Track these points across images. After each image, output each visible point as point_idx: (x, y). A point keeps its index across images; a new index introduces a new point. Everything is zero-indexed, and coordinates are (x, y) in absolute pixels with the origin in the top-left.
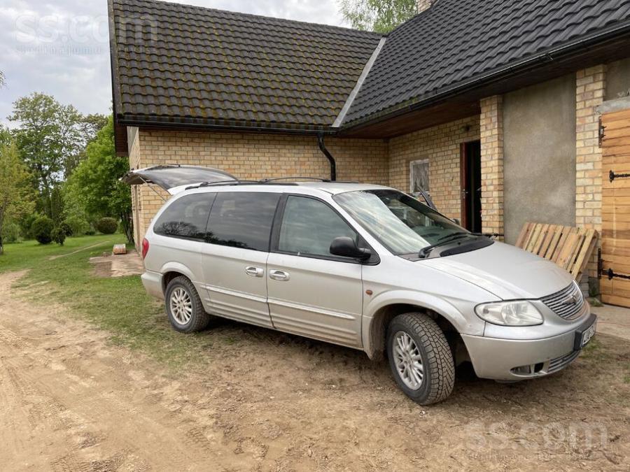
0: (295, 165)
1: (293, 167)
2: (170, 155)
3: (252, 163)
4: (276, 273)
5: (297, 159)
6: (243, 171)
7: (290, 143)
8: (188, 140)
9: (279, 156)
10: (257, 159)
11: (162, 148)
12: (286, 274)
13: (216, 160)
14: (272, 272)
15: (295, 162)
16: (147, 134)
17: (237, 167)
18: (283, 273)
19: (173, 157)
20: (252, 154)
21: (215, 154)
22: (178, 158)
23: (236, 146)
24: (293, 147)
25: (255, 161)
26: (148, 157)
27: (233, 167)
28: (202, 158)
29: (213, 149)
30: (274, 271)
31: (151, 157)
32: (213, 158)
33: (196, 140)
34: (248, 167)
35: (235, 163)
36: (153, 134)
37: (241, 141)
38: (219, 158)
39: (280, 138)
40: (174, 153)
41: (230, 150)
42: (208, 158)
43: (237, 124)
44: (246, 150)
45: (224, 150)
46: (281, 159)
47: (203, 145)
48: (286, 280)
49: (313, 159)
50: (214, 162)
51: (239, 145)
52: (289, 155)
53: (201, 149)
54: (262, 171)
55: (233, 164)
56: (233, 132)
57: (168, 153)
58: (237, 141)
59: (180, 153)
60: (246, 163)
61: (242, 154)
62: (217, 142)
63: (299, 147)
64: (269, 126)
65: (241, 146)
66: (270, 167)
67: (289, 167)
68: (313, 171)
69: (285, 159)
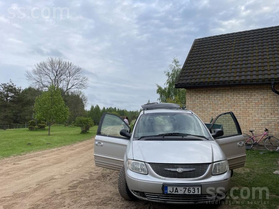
0: (261, 100)
1: (260, 101)
2: (197, 98)
3: (235, 100)
4: (98, 143)
5: (262, 97)
6: (230, 104)
7: (257, 89)
8: (205, 91)
9: (251, 96)
10: (238, 98)
11: (194, 95)
12: (102, 144)
13: (217, 99)
14: (97, 143)
15: (261, 99)
16: (189, 90)
17: (227, 102)
18: (101, 143)
19: (198, 99)
20: (235, 96)
21: (217, 97)
22: (200, 99)
23: (227, 92)
24: (260, 91)
25: (237, 99)
26: (189, 99)
27: (225, 102)
28: (211, 98)
29: (216, 95)
30: (97, 142)
31: (190, 99)
32: (216, 98)
33: (208, 91)
34: (233, 102)
35: (226, 100)
36: (191, 90)
37: (230, 90)
38: (218, 98)
39: (252, 87)
40: (199, 97)
41: (224, 94)
42: (213, 98)
43: (223, 83)
44: (232, 94)
45: (221, 94)
46: (252, 97)
47: (211, 93)
48: (102, 146)
49: (273, 97)
50: (216, 100)
51: (228, 92)
52: (257, 95)
53: (211, 95)
54: (240, 104)
55: (225, 101)
56: (221, 87)
57: (196, 97)
58: (228, 90)
59: (202, 97)
60: (232, 100)
61: (230, 96)
62: (218, 91)
63: (264, 91)
64: (240, 82)
65: (230, 92)
66: (245, 102)
67: (257, 102)
68: (273, 103)
69: (255, 97)
